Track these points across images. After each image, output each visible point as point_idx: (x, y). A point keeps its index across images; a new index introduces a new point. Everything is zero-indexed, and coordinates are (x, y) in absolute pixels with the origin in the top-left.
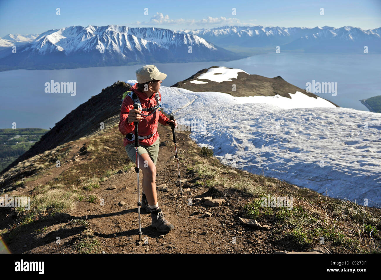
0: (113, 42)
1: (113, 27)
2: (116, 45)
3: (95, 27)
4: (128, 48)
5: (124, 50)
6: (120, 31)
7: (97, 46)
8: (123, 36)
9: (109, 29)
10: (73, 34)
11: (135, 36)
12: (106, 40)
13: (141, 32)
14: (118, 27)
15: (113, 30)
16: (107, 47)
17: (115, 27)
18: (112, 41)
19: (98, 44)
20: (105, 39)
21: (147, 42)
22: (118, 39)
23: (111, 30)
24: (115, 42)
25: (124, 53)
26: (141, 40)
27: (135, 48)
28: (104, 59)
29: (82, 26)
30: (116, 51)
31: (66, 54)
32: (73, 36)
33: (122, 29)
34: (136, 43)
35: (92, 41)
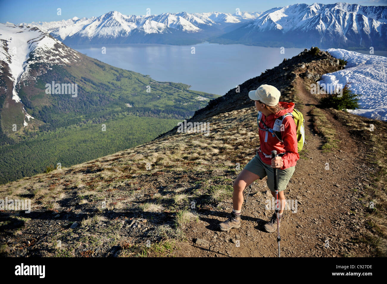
0: (337, 22)
1: (341, 5)
2: (339, 26)
3: (321, 5)
4: (354, 30)
5: (347, 32)
6: (349, 10)
7: (318, 26)
8: (351, 15)
9: (336, 7)
10: (295, 12)
11: (367, 16)
12: (329, 20)
13: (375, 11)
14: (347, 6)
15: (341, 8)
16: (328, 27)
17: (344, 5)
18: (336, 21)
19: (319, 24)
20: (328, 19)
21: (381, 25)
22: (344, 18)
23: (338, 8)
24: (339, 22)
25: (347, 35)
26: (372, 21)
27: (362, 30)
28: (321, 41)
29: (307, 4)
30: (338, 32)
31: (283, 33)
32: (295, 14)
33: (351, 8)
34: (366, 25)
35: (313, 20)
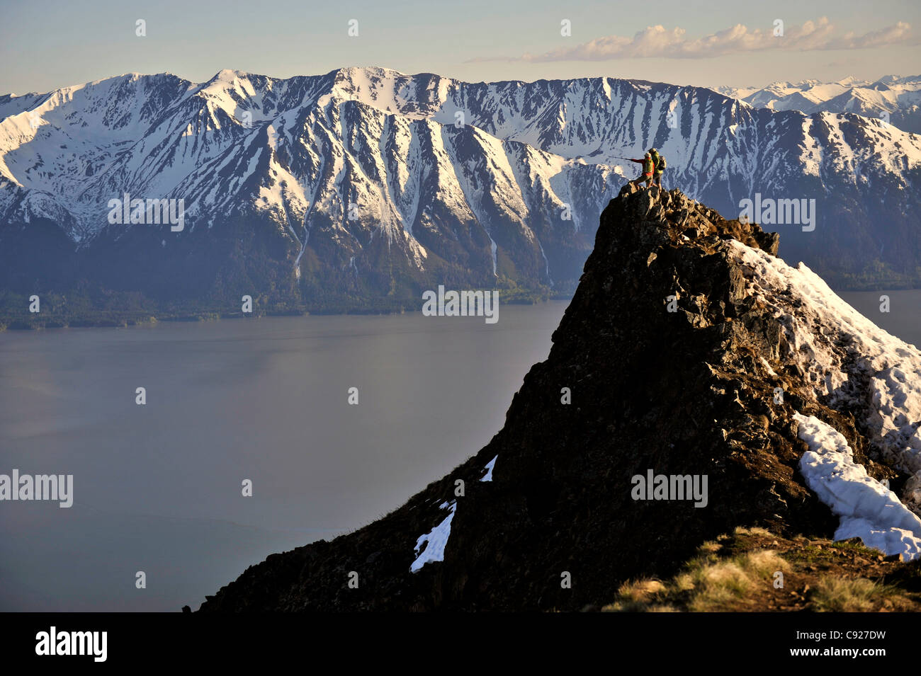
0: (357, 169)
1: (359, 79)
2: (373, 187)
3: (258, 81)
4: (448, 202)
5: (419, 216)
6: (403, 103)
7: (264, 191)
8: (422, 130)
9: (339, 92)
10: (123, 122)
11: (494, 133)
12: (316, 159)
13: (527, 106)
14: (388, 83)
15: (364, 98)
16: (318, 197)
17: (375, 80)
18: (351, 158)
19: (269, 183)
20: (312, 153)
21: (566, 169)
22: (390, 148)
23: (347, 97)
24: (370, 169)
25: (421, 234)
26: (524, 154)
27: (486, 203)
28: (298, 273)
30: (372, 221)
31: (77, 239)
32: (124, 133)
33: (412, 93)
34: (498, 175)
35: (233, 162)
